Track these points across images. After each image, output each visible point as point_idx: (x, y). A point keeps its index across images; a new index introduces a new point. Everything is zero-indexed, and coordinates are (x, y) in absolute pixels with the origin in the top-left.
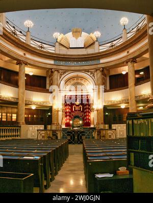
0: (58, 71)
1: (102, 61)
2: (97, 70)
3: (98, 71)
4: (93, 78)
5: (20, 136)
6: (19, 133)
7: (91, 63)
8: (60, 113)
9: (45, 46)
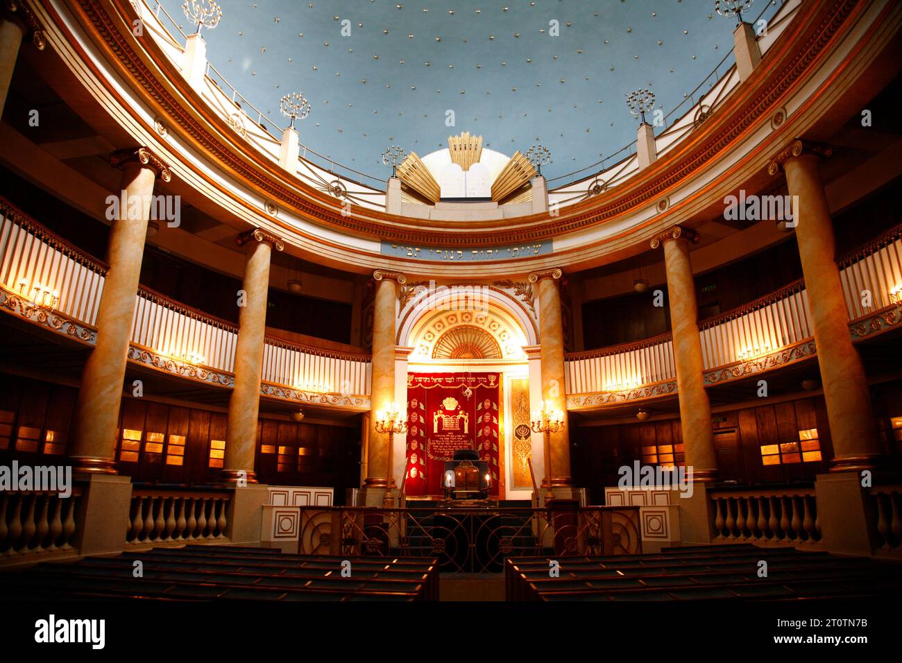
0: (395, 280)
1: (558, 246)
2: (540, 278)
3: (546, 283)
4: (528, 307)
5: (227, 531)
6: (223, 519)
7: (518, 252)
8: (400, 441)
9: (350, 187)
